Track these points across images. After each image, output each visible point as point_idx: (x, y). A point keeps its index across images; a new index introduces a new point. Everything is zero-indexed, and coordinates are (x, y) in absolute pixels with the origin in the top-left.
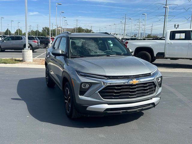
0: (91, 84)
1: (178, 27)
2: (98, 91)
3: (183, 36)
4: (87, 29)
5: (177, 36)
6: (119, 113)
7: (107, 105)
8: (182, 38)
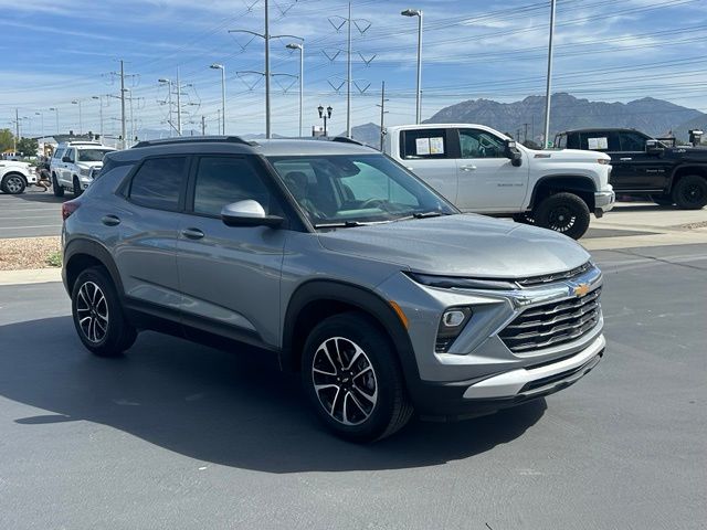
0: (472, 311)
1: (330, 114)
2: (499, 330)
3: (438, 145)
5: (422, 145)
7: (524, 370)
8: (437, 153)
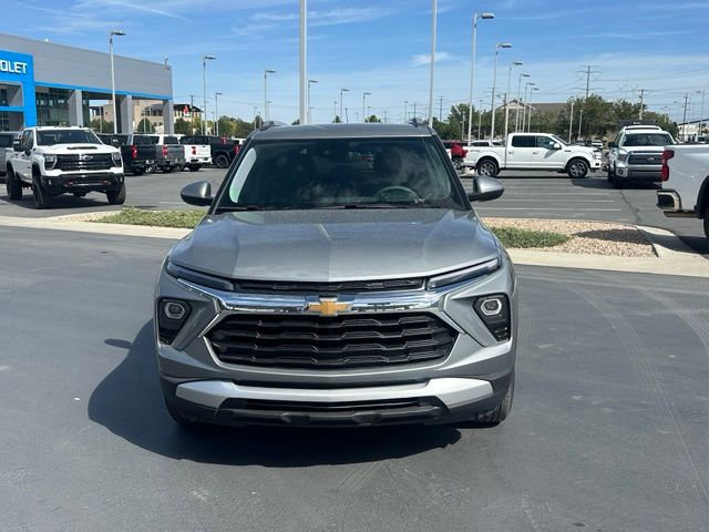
2: (205, 330)
4: (624, 104)
6: (279, 420)
7: (232, 384)
